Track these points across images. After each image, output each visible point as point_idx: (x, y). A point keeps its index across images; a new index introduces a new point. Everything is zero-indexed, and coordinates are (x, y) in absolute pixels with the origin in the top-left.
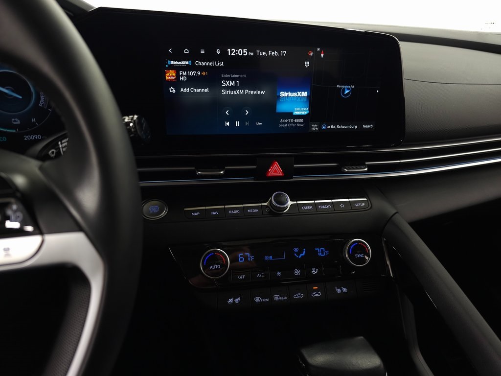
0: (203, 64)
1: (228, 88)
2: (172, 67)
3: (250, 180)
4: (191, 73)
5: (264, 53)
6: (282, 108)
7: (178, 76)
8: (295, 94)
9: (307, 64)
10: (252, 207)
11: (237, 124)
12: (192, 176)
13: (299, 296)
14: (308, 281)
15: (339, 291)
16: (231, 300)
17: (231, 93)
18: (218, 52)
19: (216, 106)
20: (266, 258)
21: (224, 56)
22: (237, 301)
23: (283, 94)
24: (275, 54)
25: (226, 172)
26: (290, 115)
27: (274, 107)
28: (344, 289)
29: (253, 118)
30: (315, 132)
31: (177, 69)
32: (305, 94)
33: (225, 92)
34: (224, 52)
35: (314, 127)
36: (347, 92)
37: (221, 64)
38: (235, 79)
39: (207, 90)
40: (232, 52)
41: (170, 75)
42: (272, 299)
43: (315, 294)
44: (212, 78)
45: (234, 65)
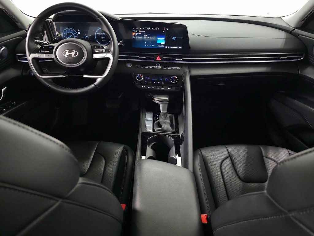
0: (141, 31)
1: (146, 37)
2: (134, 32)
3: (153, 61)
4: (138, 33)
5: (154, 29)
6: (158, 42)
7: (135, 34)
8: (161, 39)
9: (164, 31)
10: (151, 67)
11: (148, 45)
12: (138, 58)
13: (158, 88)
14: (161, 85)
15: (168, 89)
16: (143, 87)
17: (146, 38)
18: (144, 29)
19: (143, 41)
20: (153, 79)
21: (145, 30)
22: (144, 87)
23: (158, 39)
24: (156, 29)
25: (146, 58)
26: (160, 44)
27: (156, 42)
28: (170, 88)
29: (151, 44)
30: (166, 49)
31: (135, 32)
32: (164, 39)
33: (145, 38)
34: (145, 29)
35: (166, 47)
36: (174, 38)
37: (144, 31)
38: (147, 35)
39: (141, 37)
40: (147, 29)
41: (134, 34)
42: (152, 88)
43: (162, 88)
44: (142, 35)
45: (147, 32)
